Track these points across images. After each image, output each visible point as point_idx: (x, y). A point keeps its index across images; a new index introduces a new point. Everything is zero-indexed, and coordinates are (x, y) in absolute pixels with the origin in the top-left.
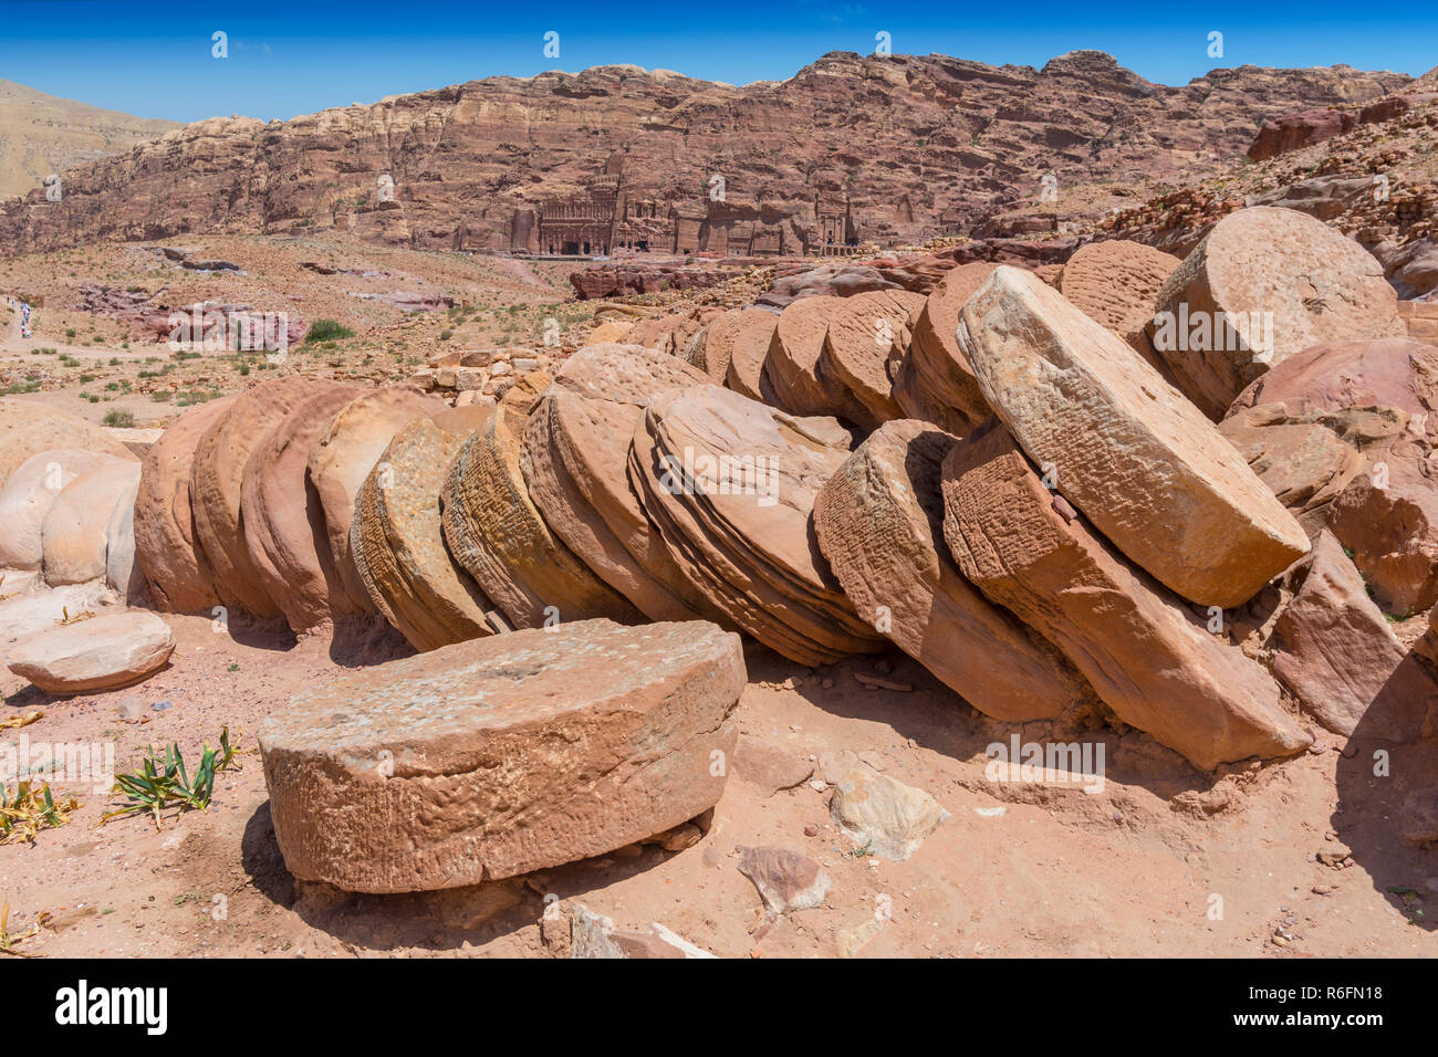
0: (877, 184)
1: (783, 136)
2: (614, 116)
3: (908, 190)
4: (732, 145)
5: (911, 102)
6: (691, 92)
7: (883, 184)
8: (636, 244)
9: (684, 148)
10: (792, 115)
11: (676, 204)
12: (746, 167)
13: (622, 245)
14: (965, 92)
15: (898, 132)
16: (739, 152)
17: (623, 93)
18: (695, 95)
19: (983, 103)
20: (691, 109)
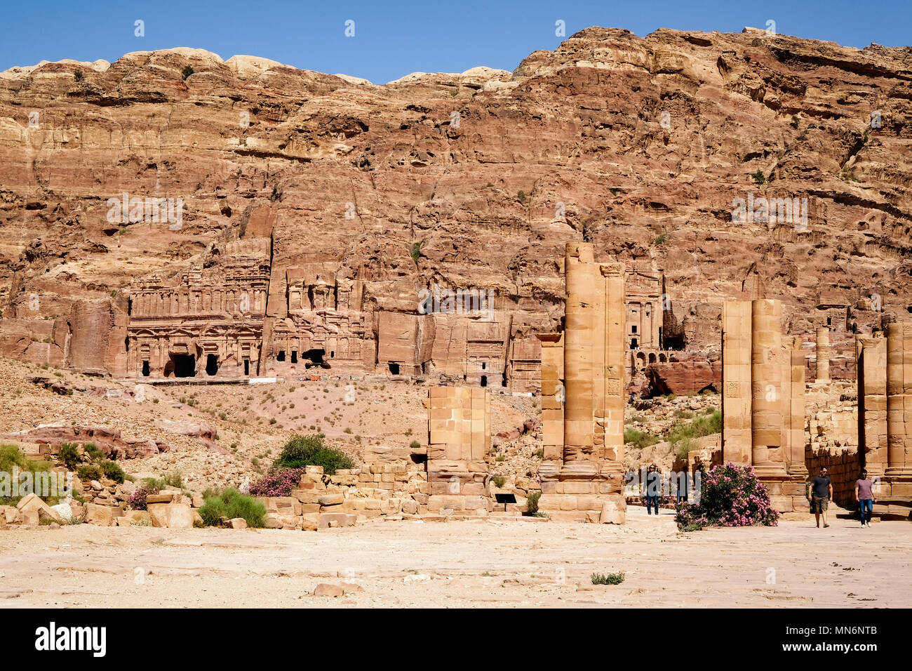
0: (708, 247)
1: (536, 172)
2: (184, 138)
3: (758, 256)
4: (452, 185)
5: (730, 111)
6: (308, 95)
7: (717, 246)
8: (305, 356)
9: (371, 193)
10: (546, 135)
11: (373, 287)
12: (482, 222)
13: (281, 357)
14: (811, 91)
15: (715, 160)
16: (468, 198)
17: (194, 98)
18: (317, 100)
19: (840, 110)
20: (313, 124)
